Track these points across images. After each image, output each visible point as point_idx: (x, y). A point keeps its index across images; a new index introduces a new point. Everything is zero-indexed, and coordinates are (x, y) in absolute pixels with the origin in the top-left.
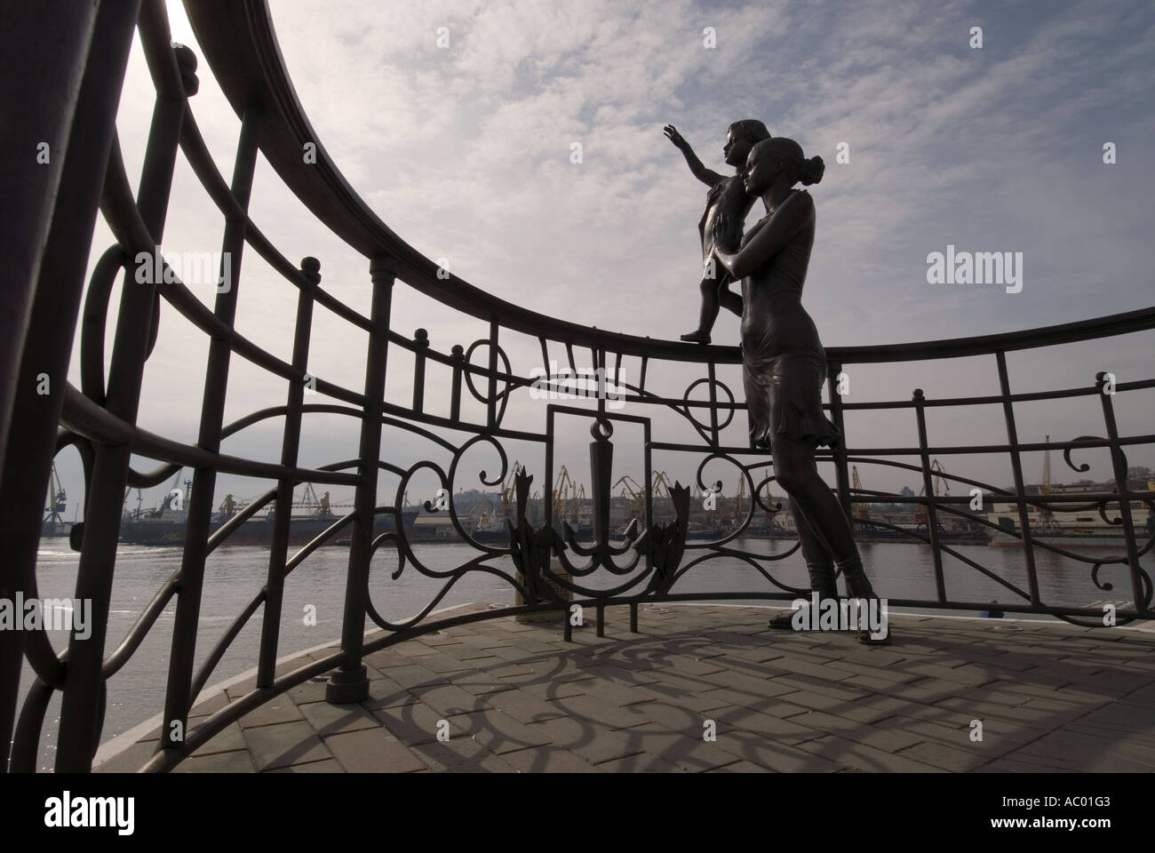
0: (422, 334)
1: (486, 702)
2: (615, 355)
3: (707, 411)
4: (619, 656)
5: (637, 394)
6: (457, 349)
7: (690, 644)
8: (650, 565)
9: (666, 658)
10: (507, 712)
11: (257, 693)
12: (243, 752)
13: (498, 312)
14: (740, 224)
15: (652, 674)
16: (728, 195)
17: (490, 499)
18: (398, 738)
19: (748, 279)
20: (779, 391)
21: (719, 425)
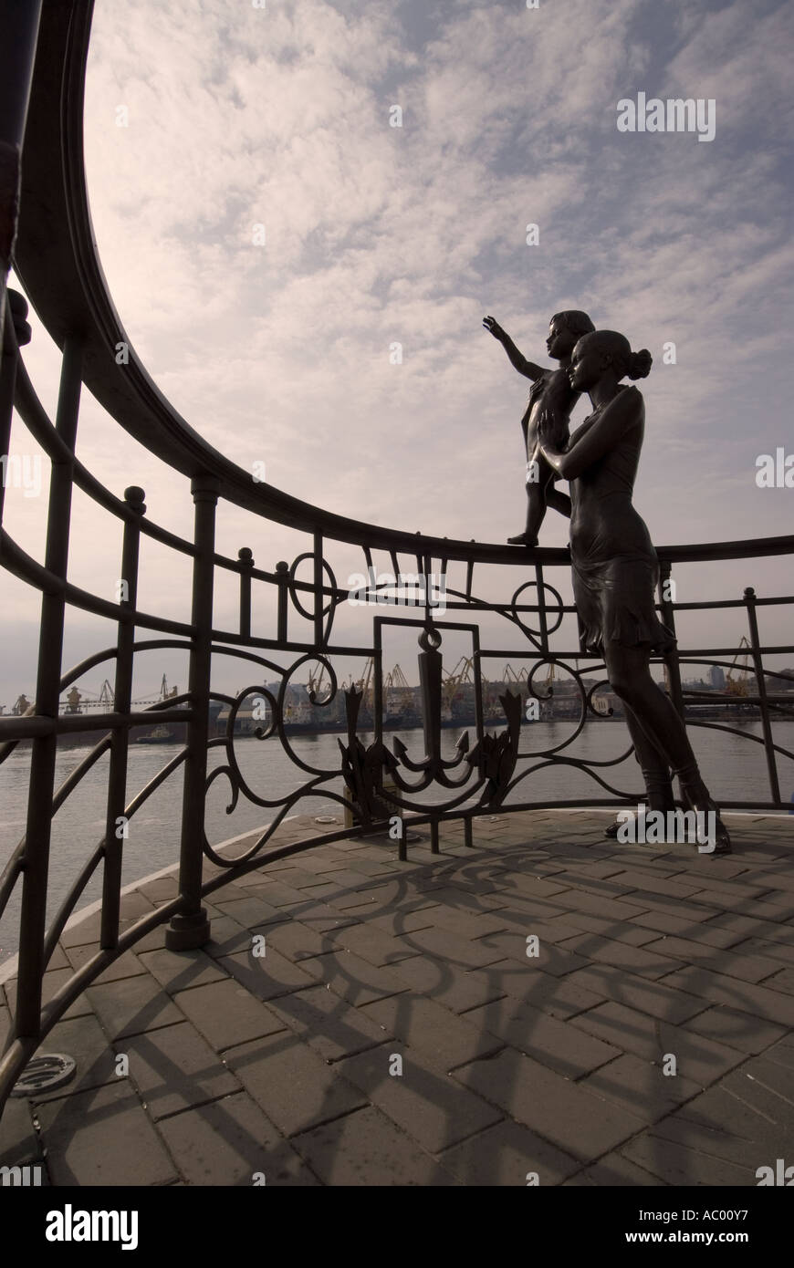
0: (246, 554)
1: (333, 941)
2: (440, 561)
3: (536, 615)
4: (458, 877)
5: (464, 601)
6: (282, 566)
7: (530, 858)
8: (482, 776)
9: (508, 877)
10: (357, 953)
11: (102, 955)
12: (89, 1017)
13: (322, 524)
14: (564, 420)
15: (497, 897)
16: (553, 390)
17: (296, 690)
18: (250, 991)
19: (576, 481)
20: (611, 596)
21: (548, 629)
